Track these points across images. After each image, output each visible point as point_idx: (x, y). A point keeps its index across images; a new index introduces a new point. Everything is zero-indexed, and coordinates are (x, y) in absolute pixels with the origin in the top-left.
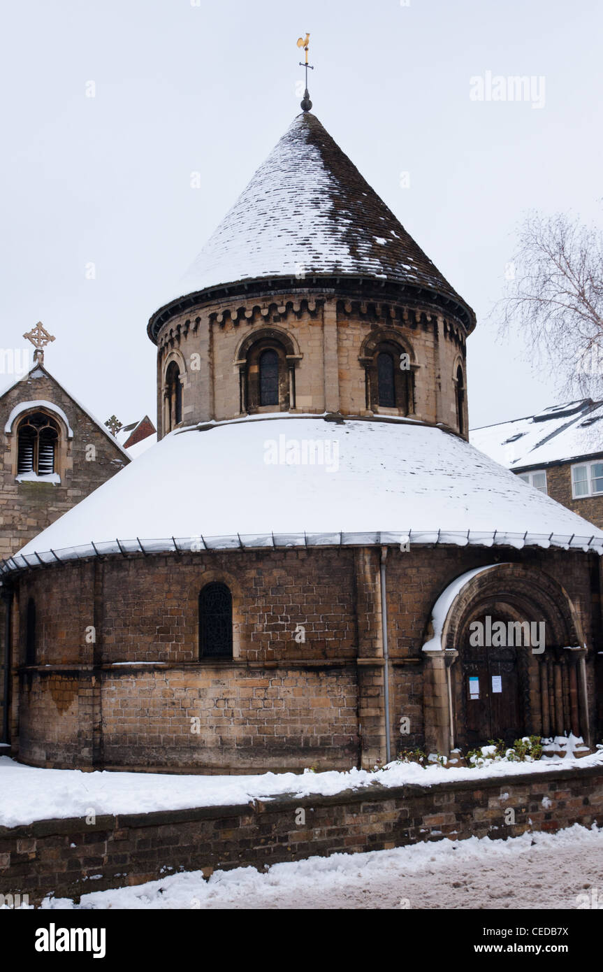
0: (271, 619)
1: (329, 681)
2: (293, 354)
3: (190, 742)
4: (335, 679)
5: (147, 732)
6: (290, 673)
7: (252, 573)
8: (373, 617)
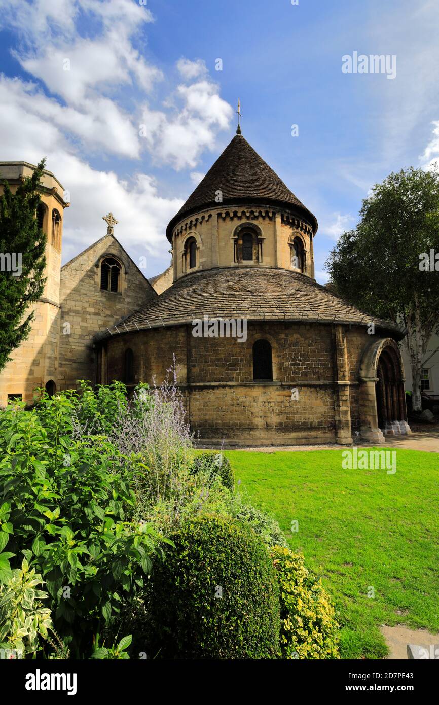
0: (293, 360)
1: (322, 393)
2: (261, 236)
3: (249, 425)
4: (324, 392)
5: (221, 420)
6: (302, 388)
7: (283, 336)
8: (343, 360)
